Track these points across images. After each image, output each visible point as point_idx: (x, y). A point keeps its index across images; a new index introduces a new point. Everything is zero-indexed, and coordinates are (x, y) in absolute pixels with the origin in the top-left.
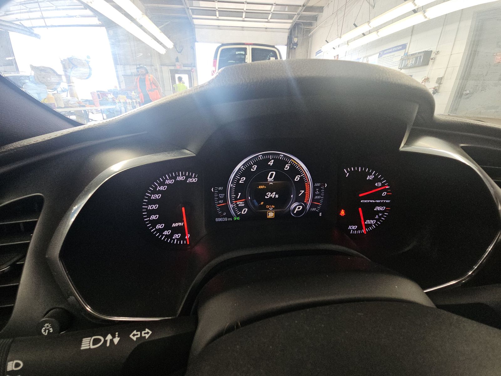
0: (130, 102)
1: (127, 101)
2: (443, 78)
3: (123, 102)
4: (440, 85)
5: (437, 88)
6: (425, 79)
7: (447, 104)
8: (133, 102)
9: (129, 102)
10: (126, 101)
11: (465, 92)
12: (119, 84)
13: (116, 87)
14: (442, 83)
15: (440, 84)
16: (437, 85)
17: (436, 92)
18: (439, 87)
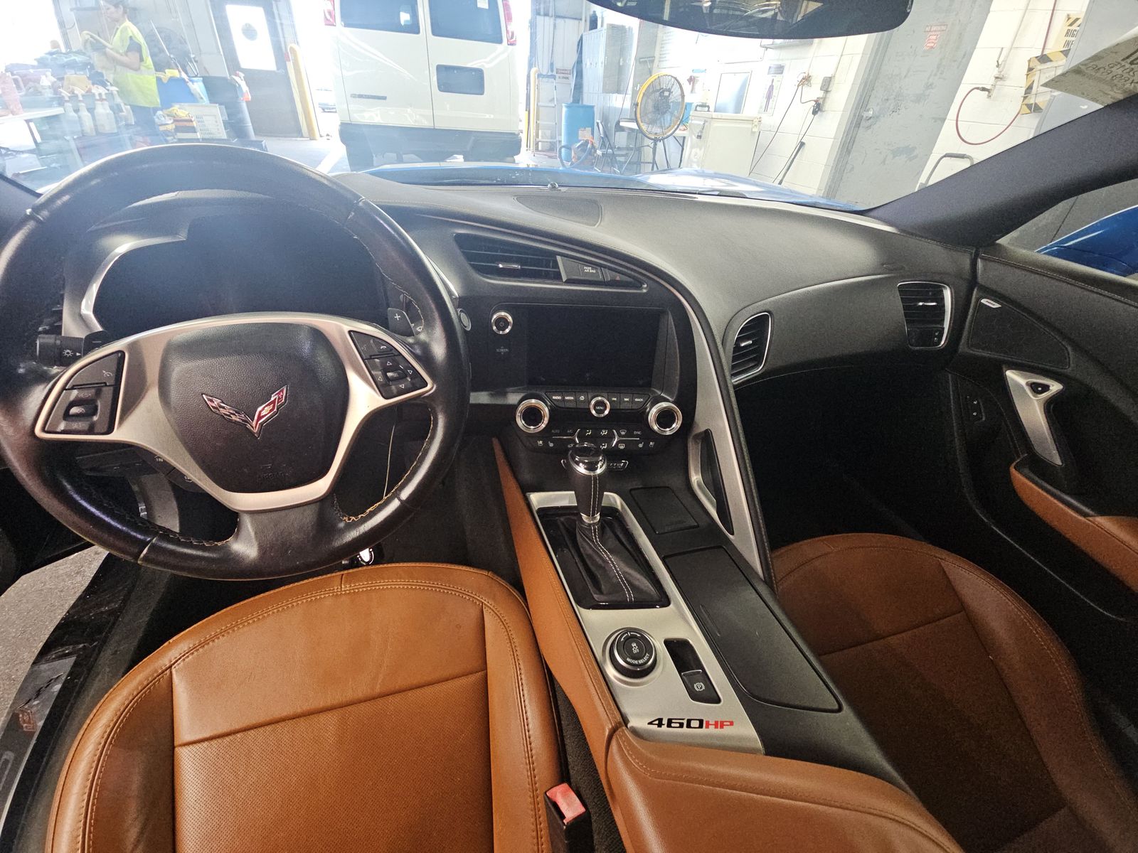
0: (103, 93)
1: (93, 91)
2: (833, 80)
3: (83, 96)
4: (828, 95)
5: (821, 101)
6: (803, 79)
7: (835, 139)
8: (112, 94)
9: (100, 94)
10: (89, 91)
11: (865, 115)
12: (65, 35)
13: (55, 44)
14: (829, 90)
15: (827, 91)
16: (821, 94)
17: (819, 110)
18: (824, 99)
